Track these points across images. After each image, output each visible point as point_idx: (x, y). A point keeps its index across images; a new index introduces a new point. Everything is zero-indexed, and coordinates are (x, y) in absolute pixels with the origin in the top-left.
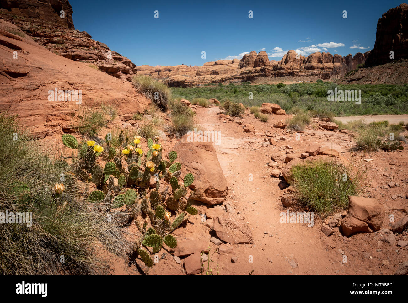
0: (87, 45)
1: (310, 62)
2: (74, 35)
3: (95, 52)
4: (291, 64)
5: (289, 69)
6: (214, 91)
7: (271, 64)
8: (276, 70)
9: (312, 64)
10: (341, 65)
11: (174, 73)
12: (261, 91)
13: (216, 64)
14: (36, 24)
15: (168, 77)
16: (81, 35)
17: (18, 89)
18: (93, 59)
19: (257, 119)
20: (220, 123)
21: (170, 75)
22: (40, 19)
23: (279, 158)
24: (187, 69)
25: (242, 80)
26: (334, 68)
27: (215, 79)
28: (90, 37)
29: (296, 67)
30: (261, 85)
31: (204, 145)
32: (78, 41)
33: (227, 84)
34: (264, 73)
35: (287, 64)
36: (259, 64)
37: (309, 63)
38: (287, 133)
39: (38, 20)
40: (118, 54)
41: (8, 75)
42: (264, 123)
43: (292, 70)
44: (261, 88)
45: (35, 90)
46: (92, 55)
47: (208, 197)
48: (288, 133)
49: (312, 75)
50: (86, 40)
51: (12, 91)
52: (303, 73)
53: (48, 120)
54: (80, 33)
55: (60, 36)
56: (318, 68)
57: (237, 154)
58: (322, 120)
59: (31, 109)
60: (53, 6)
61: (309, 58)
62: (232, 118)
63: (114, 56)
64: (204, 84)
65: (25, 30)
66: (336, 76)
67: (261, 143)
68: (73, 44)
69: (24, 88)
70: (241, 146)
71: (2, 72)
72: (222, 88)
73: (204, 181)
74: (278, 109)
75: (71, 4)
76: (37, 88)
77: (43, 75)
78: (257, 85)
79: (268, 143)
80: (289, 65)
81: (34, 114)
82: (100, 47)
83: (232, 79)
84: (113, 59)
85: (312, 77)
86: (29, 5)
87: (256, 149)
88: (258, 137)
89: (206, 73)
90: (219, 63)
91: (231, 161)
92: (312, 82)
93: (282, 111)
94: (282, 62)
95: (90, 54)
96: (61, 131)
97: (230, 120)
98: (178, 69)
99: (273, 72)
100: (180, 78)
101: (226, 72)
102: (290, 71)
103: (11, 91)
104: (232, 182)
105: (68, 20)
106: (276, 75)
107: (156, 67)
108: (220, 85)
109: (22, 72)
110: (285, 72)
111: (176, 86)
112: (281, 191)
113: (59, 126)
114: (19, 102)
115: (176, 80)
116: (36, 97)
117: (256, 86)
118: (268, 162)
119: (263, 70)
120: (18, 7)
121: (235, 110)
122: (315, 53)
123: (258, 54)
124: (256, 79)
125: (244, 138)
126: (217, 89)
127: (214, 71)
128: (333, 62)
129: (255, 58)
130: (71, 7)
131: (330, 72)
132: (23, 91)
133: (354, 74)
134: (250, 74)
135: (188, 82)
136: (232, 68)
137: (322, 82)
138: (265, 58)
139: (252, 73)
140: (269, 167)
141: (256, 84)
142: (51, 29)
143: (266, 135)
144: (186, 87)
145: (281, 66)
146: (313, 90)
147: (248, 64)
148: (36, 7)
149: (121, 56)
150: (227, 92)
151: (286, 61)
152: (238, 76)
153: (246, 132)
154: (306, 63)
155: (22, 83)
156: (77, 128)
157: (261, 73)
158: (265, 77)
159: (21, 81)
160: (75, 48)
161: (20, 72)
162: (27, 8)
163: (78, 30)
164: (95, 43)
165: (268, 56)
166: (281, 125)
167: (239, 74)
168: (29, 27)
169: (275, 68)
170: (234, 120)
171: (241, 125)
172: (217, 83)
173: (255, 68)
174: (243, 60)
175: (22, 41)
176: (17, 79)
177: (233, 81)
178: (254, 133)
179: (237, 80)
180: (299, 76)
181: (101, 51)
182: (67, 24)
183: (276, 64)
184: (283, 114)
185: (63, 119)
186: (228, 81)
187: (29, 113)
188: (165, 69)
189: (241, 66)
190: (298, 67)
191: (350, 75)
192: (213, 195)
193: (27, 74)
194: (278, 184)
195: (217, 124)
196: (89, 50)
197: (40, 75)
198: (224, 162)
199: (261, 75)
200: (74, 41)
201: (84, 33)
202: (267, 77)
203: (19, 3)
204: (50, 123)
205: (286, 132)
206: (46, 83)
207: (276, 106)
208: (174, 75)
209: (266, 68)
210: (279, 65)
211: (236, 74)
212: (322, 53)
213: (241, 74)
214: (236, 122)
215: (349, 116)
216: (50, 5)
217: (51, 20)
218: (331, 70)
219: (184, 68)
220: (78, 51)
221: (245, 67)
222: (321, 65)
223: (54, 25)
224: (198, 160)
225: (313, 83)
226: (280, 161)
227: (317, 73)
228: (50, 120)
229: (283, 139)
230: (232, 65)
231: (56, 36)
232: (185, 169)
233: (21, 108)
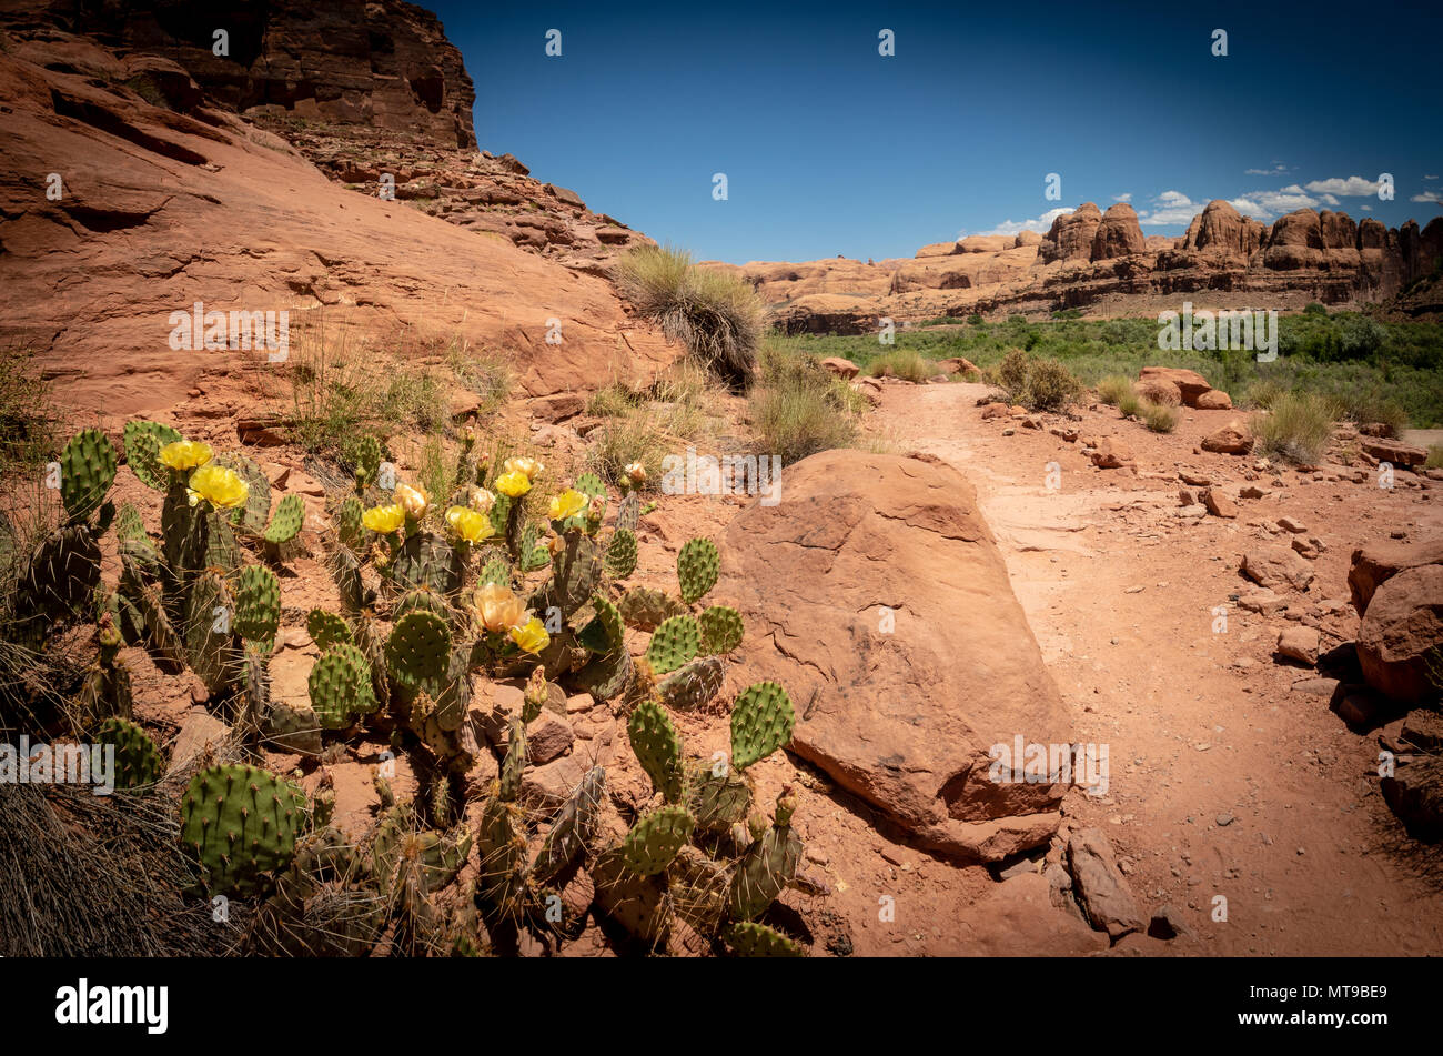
0: (515, 197)
1: (1281, 243)
2: (472, 169)
3: (540, 218)
4: (1218, 248)
5: (1211, 265)
6: (957, 343)
7: (1151, 250)
8: (1168, 269)
9: (1291, 251)
10: (1385, 255)
11: (810, 285)
12: (1119, 342)
13: (960, 250)
14: (358, 143)
15: (789, 302)
16: (495, 166)
17: (104, 271)
18: (530, 243)
19: (1131, 420)
20: (990, 437)
21: (793, 293)
22: (371, 125)
23: (1279, 570)
24: (859, 271)
25: (1051, 302)
26: (1363, 268)
27: (959, 303)
28: (526, 172)
29: (1236, 260)
30: (1119, 319)
31: (933, 508)
32: (484, 186)
33: (1000, 320)
34: (1127, 280)
35: (1206, 249)
36: (1110, 250)
37: (1280, 248)
38: (1259, 470)
39: (368, 130)
40: (613, 221)
41: (76, 223)
42: (1160, 436)
43: (1223, 268)
44: (1119, 331)
45: (168, 276)
46: (527, 230)
47: (961, 817)
48: (1262, 474)
49: (1291, 287)
50: (510, 181)
51: (81, 279)
52: (1258, 279)
53: (194, 392)
54: (491, 162)
55: (428, 174)
56: (1308, 265)
57: (1088, 552)
58: (1365, 432)
59: (138, 349)
60: (415, 85)
61: (1278, 227)
62: (1035, 418)
63: (600, 231)
64: (919, 319)
65: (322, 163)
66: (1370, 292)
67: (1171, 511)
68: (469, 198)
69: (124, 270)
70: (1088, 521)
71: (58, 211)
72: (985, 332)
73: (937, 727)
74: (1201, 390)
75: (469, 74)
76: (178, 270)
77: (217, 222)
78: (1103, 322)
79: (1200, 508)
80: (1210, 253)
81: (147, 365)
82: (555, 203)
83: (1016, 300)
84: (597, 240)
85: (1290, 294)
86: (346, 88)
87: (1159, 533)
88: (1151, 484)
89: (924, 281)
90: (972, 247)
91: (1065, 584)
92: (1290, 313)
93: (1217, 395)
94: (1188, 242)
95: (520, 225)
96: (234, 435)
97: (1028, 425)
98: (823, 274)
99: (1157, 276)
100: (832, 301)
101: (994, 276)
102: (1215, 271)
103: (75, 278)
104: (1082, 697)
105: (457, 123)
106: (1167, 287)
107: (746, 266)
108: (976, 322)
109: (132, 210)
110: (1199, 276)
111: (816, 332)
112: (1362, 739)
113: (231, 414)
114: (96, 320)
115: (817, 309)
116: (166, 301)
117: (1101, 324)
118: (1232, 591)
119: (1122, 270)
120: (313, 95)
121: (1045, 385)
122: (1296, 213)
123: (1103, 212)
124: (1099, 301)
125: (1098, 492)
126: (967, 336)
127: (953, 274)
128: (1359, 247)
129: (1096, 228)
130: (470, 83)
131: (1347, 278)
132: (121, 281)
133: (1428, 288)
134: (1078, 285)
135: (867, 317)
136: (1014, 264)
137: (1325, 310)
138: (1127, 227)
139: (1086, 278)
140: (1248, 612)
141: (1099, 319)
142: (401, 155)
143: (1181, 477)
144: (859, 333)
145: (1185, 254)
146: (1297, 339)
147: (1070, 249)
148: (362, 91)
149: (624, 227)
150: (998, 347)
151: (1203, 239)
152: (1038, 291)
153: (1102, 467)
154: (1270, 245)
155: (125, 250)
156: (290, 425)
157: (1115, 280)
158: (1130, 293)
159: (123, 241)
160: (474, 208)
161: (121, 209)
162: (340, 96)
163: (486, 152)
164: (539, 189)
165: (1140, 222)
166: (1234, 442)
167: (1041, 281)
168: (334, 151)
169: (1165, 261)
170: (1045, 425)
171: (1073, 441)
172: (966, 317)
173: (1095, 264)
174: (1052, 236)
175: (230, 144)
176: (107, 237)
177: (1019, 307)
178: (1135, 471)
179: (1033, 305)
180: (1247, 289)
181: (559, 214)
182: (456, 137)
183: (1168, 247)
184: (1223, 407)
185: (254, 390)
186: (1004, 308)
187: (126, 361)
188: (776, 272)
189: (1048, 256)
190: (1243, 259)
191: (1415, 293)
192: (995, 801)
193: (147, 216)
194: (1327, 700)
195: (978, 441)
196: (518, 212)
197: (203, 223)
198: (1032, 586)
199: (1118, 288)
200: (472, 185)
201: (504, 161)
202: (1139, 292)
203: (317, 85)
204: (200, 405)
205: (1255, 468)
206: (219, 249)
207: (1193, 379)
208: (808, 293)
209: (1134, 263)
210: (1176, 252)
211: (1030, 282)
212: (1322, 214)
213: (1049, 283)
214: (1055, 433)
215: (1428, 428)
216: (406, 80)
217: (406, 127)
218: (1353, 272)
219: (850, 268)
220: (482, 218)
221: (1063, 258)
222: (1318, 255)
223: (413, 142)
224: (901, 592)
225: (1295, 316)
226: (1285, 584)
227: (1307, 282)
228: (203, 393)
229: (1253, 494)
230: (1015, 252)
231: (416, 174)
232: (769, 641)
233: (98, 341)
